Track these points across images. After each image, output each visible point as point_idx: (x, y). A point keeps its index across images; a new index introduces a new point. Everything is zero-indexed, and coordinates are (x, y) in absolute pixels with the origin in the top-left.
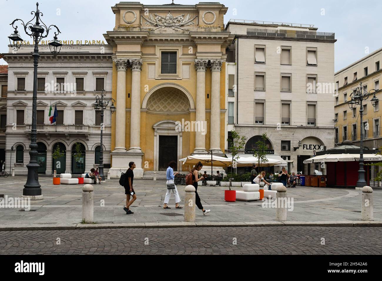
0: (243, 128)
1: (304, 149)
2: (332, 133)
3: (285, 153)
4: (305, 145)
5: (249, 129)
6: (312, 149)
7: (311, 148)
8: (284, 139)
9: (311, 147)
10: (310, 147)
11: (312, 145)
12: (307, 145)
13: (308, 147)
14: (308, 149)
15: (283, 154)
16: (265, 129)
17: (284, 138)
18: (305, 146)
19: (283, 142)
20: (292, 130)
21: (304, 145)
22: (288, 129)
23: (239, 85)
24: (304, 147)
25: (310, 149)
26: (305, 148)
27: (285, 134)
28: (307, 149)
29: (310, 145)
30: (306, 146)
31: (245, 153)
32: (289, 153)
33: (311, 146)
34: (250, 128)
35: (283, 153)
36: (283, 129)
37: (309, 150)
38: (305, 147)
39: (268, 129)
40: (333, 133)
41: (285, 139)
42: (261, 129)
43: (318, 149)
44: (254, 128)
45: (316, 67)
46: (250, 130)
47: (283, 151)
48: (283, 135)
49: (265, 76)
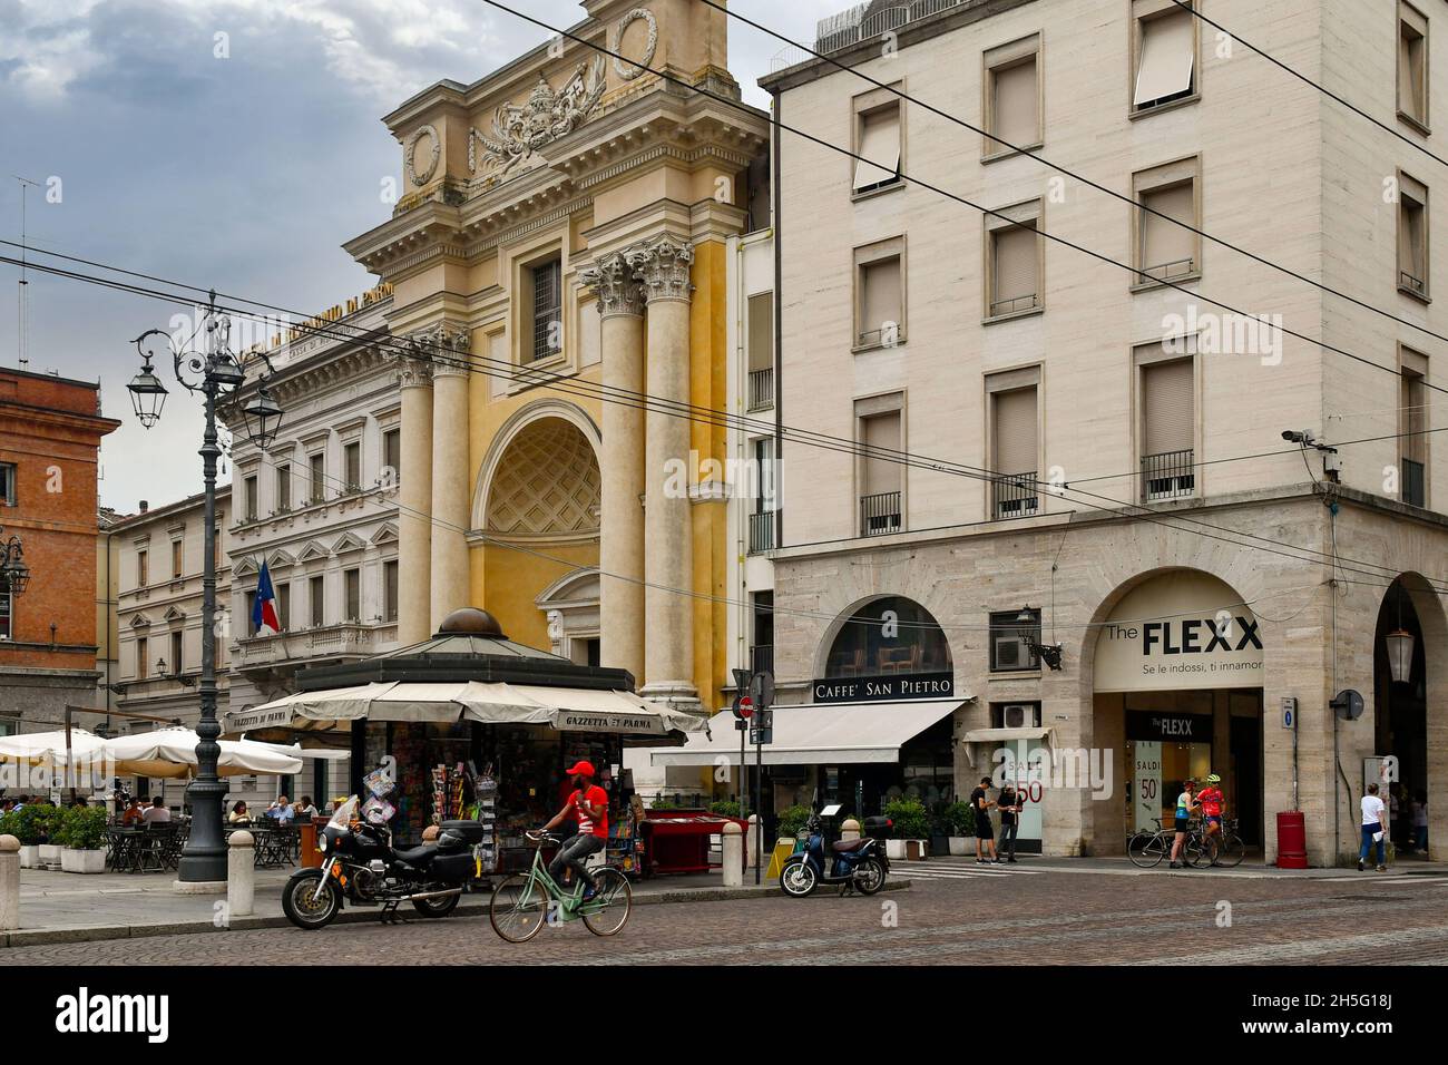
0: (806, 568)
1: (1147, 652)
2: (1305, 530)
3: (1011, 684)
4: (1157, 626)
5: (832, 569)
6: (1197, 649)
7: (1192, 643)
8: (1002, 601)
9: (1195, 637)
10: (1187, 637)
11: (1197, 624)
12: (1167, 626)
13: (1177, 641)
14: (1176, 651)
15: (1002, 690)
16: (908, 554)
17: (1005, 595)
18: (1153, 633)
19: (1000, 620)
20: (1050, 542)
21: (1148, 628)
22: (1022, 541)
23: (784, 341)
24: (1148, 640)
25: (1187, 649)
26: (1157, 648)
27: (1011, 574)
28: (1168, 650)
29: (1187, 625)
30: (1159, 633)
31: (817, 700)
32: (1032, 684)
33: (1192, 630)
34: (834, 562)
35: (999, 684)
36: (1000, 543)
37: (1184, 658)
38: (1155, 640)
39: (920, 554)
40: (1311, 525)
41: (1011, 600)
42: (885, 558)
43: (1241, 646)
44: (853, 559)
45: (1190, 109)
46: (835, 572)
47: (1000, 676)
48: (997, 581)
49: (902, 258)
